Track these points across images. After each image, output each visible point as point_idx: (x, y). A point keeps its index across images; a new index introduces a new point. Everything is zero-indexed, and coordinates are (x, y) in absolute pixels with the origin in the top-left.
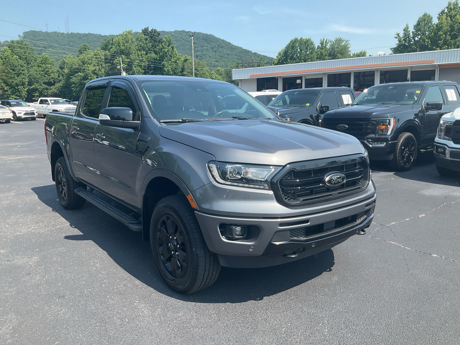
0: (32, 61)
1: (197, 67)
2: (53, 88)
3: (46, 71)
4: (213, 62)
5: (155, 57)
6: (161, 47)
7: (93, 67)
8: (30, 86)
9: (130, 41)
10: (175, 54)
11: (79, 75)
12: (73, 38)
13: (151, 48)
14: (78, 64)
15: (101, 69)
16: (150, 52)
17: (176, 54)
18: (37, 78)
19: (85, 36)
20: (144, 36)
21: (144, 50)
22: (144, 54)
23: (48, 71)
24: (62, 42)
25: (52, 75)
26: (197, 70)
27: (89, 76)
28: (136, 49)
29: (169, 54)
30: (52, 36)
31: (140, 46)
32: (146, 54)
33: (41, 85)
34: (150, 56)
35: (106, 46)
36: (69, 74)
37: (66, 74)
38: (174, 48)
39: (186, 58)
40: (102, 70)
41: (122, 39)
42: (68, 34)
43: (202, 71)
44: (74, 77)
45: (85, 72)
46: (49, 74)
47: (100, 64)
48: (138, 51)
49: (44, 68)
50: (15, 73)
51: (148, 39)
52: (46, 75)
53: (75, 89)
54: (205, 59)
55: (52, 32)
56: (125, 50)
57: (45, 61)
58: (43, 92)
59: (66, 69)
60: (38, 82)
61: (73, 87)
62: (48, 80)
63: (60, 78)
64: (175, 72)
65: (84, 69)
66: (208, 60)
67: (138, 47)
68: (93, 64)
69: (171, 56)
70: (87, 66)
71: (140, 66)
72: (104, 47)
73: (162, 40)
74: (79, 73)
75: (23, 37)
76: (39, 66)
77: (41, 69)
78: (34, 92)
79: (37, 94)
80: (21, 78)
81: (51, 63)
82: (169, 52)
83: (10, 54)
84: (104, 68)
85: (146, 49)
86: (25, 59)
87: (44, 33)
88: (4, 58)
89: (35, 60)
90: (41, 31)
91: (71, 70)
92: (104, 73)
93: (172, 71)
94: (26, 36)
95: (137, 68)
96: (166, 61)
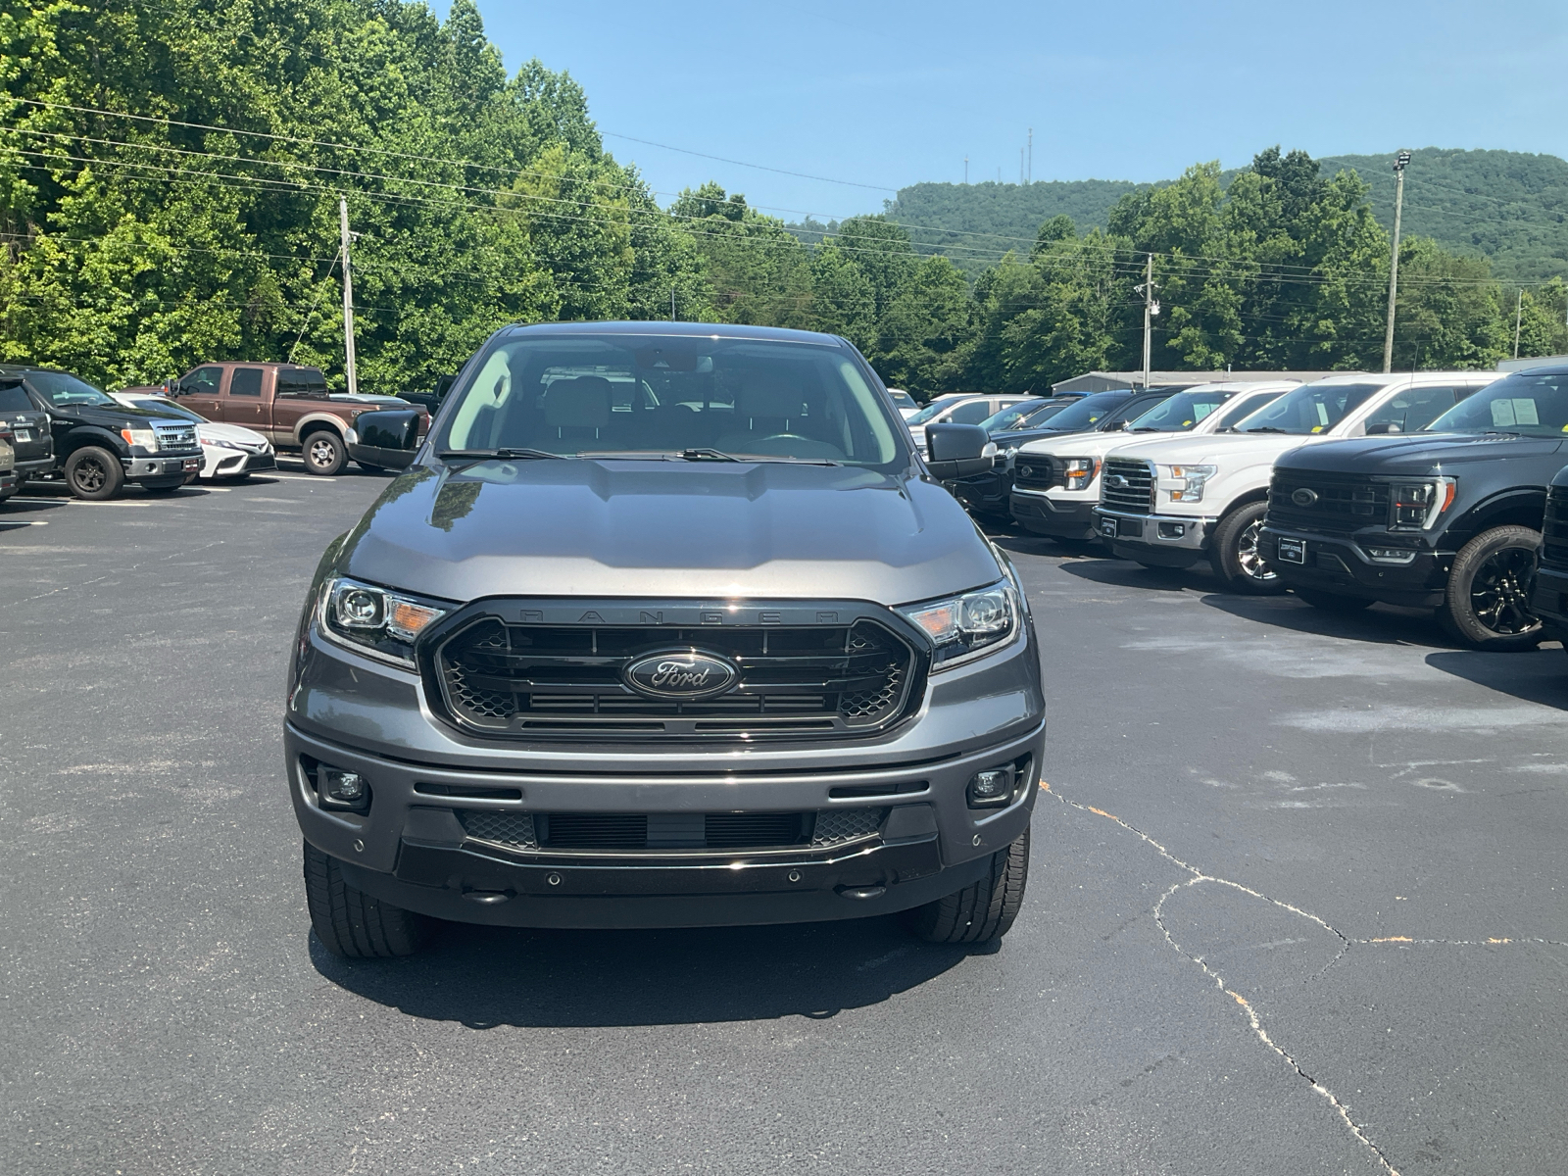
0: (901, 276)
1: (1448, 281)
2: (950, 359)
3: (936, 305)
4: (1542, 259)
5: (1292, 248)
6: (1315, 212)
7: (1075, 291)
8: (888, 351)
9: (1205, 199)
10: (1367, 235)
11: (1028, 318)
12: (1039, 200)
13: (1280, 217)
14: (1029, 282)
15: (1100, 297)
16: (1273, 230)
17: (1371, 234)
18: (907, 328)
19: (1079, 191)
20: (1258, 177)
21: (1254, 225)
22: (1250, 240)
23: (943, 307)
24: (1004, 214)
25: (952, 319)
26: (1449, 289)
27: (1059, 321)
28: (1224, 223)
29: (1343, 235)
30: (977, 198)
31: (1241, 214)
32: (1260, 239)
33: (916, 349)
34: (1273, 248)
35: (1127, 219)
36: (999, 314)
37: (992, 315)
38: (1368, 214)
39: (1411, 249)
40: (1104, 298)
41: (1181, 195)
42: (1026, 186)
43: (1470, 293)
44: (1014, 325)
45: (1050, 306)
46: (943, 314)
47: (1099, 279)
48: (1231, 229)
49: (932, 296)
50: (844, 312)
51: (1274, 186)
52: (933, 319)
53: (1012, 362)
54: (1510, 248)
55: (978, 186)
56: (1186, 230)
57: (936, 275)
58: (921, 371)
59: (993, 299)
60: (910, 340)
61: (1006, 356)
62: (937, 334)
63: (972, 327)
64: (1361, 300)
65: (1046, 299)
66: (1523, 252)
67: (1234, 218)
68: (1075, 282)
69: (1350, 243)
70: (1057, 288)
71: (1233, 284)
72: (1119, 222)
73: (1324, 189)
74: (1029, 311)
75: (895, 204)
76: (917, 292)
77: (922, 300)
78: (894, 369)
79: (902, 377)
80: (858, 329)
81: (955, 282)
82: (1345, 229)
83: (837, 257)
84: (1110, 294)
85: (1262, 223)
86: (883, 271)
87: (958, 189)
88: (820, 270)
89: (910, 275)
90: (949, 184)
91: (1007, 301)
92: (1109, 308)
93: (1350, 294)
94: (906, 203)
95: (1220, 290)
96: (1330, 259)
